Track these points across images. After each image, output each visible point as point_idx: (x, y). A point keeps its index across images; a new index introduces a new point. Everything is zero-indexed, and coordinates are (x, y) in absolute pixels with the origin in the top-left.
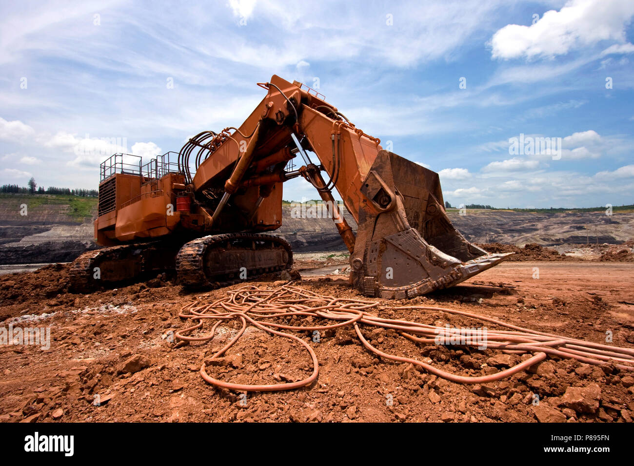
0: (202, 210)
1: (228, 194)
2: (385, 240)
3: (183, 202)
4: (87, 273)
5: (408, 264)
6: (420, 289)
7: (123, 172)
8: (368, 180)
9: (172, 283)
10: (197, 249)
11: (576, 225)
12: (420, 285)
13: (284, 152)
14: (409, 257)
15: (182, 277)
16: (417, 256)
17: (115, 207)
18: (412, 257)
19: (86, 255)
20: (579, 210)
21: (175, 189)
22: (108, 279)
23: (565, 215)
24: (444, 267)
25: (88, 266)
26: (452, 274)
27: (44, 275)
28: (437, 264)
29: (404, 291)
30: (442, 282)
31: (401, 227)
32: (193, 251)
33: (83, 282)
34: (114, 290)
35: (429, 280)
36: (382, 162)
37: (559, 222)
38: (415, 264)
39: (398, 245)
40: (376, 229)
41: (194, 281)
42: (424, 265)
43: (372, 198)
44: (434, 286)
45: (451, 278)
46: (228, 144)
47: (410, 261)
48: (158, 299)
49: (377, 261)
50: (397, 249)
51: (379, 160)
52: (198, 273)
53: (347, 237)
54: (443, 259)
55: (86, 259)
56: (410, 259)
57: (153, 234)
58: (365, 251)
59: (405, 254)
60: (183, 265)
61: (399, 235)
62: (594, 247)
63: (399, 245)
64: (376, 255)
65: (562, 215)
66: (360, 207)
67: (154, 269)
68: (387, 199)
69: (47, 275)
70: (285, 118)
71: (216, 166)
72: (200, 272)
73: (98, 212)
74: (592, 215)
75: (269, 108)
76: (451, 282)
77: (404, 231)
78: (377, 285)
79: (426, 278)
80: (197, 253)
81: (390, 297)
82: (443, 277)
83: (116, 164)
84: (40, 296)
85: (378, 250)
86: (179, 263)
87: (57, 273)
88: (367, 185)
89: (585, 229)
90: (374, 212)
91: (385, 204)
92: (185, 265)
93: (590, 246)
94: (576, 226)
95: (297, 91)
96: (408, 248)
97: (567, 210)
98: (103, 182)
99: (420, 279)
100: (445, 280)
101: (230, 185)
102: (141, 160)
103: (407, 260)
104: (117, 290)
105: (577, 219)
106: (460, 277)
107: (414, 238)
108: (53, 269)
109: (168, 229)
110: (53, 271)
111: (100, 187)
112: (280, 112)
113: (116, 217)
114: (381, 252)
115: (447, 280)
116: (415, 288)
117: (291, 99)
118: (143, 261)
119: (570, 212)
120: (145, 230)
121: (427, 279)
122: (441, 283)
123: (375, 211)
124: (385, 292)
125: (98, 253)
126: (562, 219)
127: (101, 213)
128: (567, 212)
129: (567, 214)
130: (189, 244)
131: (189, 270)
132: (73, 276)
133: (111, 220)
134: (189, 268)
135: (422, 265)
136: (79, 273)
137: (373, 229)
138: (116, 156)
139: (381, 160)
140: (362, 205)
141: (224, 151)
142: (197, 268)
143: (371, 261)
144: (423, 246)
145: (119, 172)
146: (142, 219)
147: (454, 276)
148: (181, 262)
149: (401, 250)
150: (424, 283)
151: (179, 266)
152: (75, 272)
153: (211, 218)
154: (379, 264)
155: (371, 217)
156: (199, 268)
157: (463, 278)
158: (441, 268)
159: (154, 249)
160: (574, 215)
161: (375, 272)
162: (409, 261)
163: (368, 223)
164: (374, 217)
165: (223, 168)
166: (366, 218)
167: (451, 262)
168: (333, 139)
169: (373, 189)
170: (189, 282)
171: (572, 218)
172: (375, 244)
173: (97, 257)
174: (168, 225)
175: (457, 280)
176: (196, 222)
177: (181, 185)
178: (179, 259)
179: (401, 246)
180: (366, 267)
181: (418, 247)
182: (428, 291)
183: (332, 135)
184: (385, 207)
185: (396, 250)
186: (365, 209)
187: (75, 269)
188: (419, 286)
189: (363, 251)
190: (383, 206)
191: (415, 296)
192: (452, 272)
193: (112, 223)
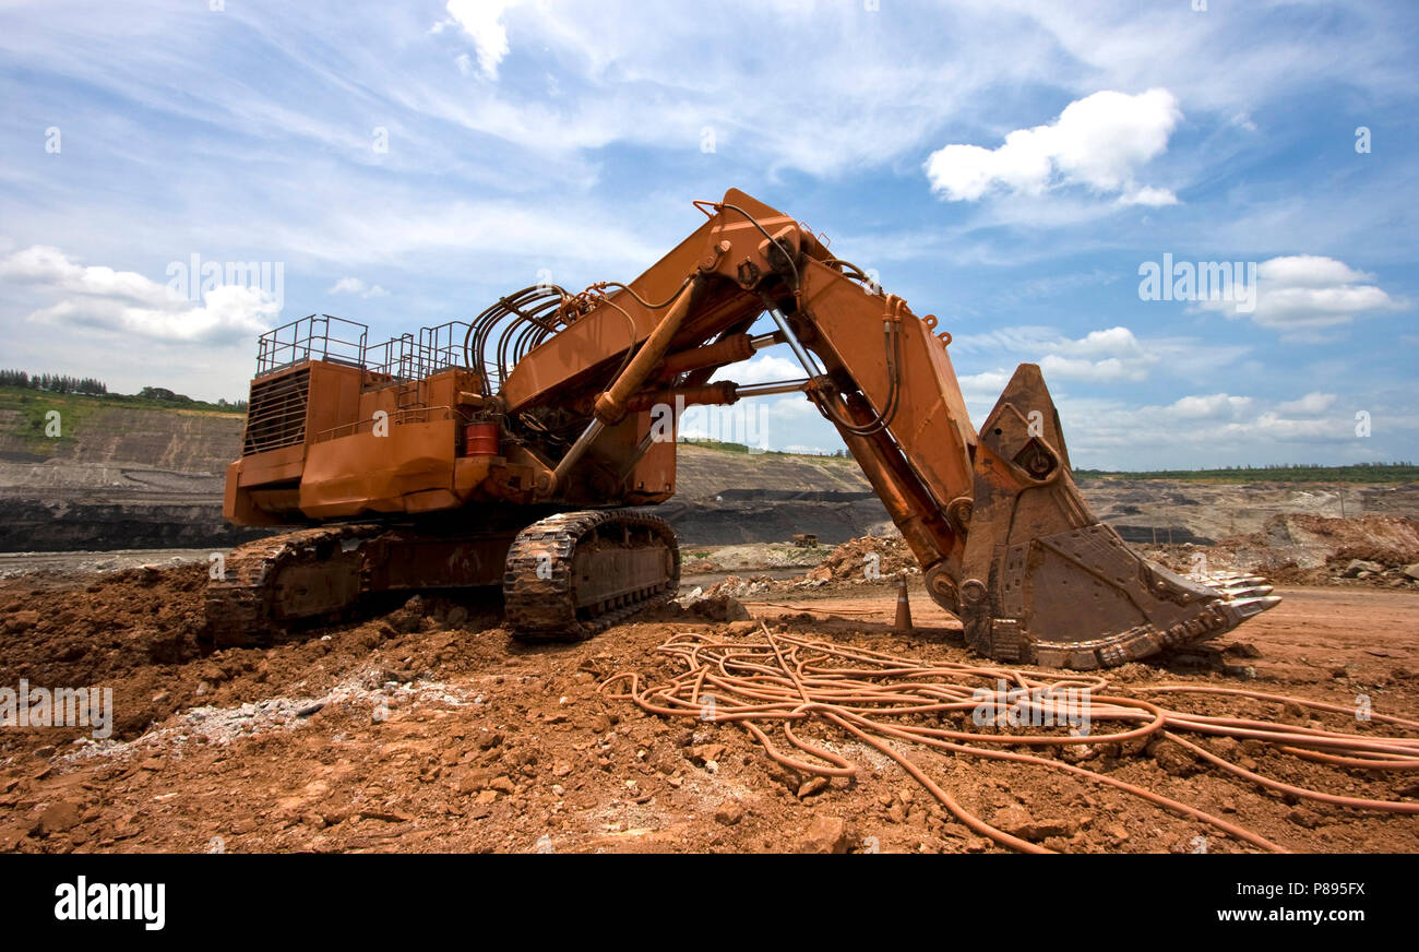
0: (526, 455)
1: (599, 424)
2: (1041, 543)
3: (483, 435)
4: (258, 597)
5: (1097, 595)
6: (1130, 647)
7: (326, 359)
8: (1000, 422)
9: (437, 620)
10: (556, 545)
11: (1123, 504)
12: (1129, 638)
13: (736, 343)
14: (1099, 581)
15: (518, 610)
16: (1119, 580)
17: (301, 438)
18: (1105, 581)
19: (248, 551)
20: (1128, 475)
21: (463, 404)
22: (296, 611)
23: (1102, 484)
24: (1183, 604)
25: (261, 578)
26: (1203, 617)
27: (113, 596)
28: (1167, 597)
29: (1091, 652)
30: (1181, 633)
31: (1077, 519)
32: (548, 550)
33: (244, 617)
34: (324, 638)
35: (1149, 629)
36: (1027, 387)
37: (1092, 497)
38: (1114, 595)
39: (1071, 556)
40: (1018, 521)
41: (547, 621)
42: (1134, 598)
43: (1011, 458)
44: (1161, 641)
45: (1201, 626)
46: (599, 318)
47: (1100, 588)
48: (476, 663)
49: (1023, 588)
50: (1069, 563)
51: (1020, 383)
52: (560, 601)
53: (916, 533)
54: (1180, 587)
55: (251, 559)
56: (1100, 585)
57: (413, 506)
58: (993, 564)
59: (1087, 574)
60: (523, 583)
61: (1077, 535)
62: (1169, 549)
63: (1077, 555)
64: (1019, 573)
65: (1096, 484)
66: (976, 474)
67: (392, 587)
68: (1045, 460)
69: (122, 595)
70: (760, 278)
71: (566, 360)
72: (565, 599)
73: (242, 446)
74: (1149, 485)
75: (721, 254)
76: (1200, 635)
77: (1085, 526)
78: (1025, 636)
79: (1142, 625)
80: (557, 555)
81: (1060, 664)
82: (1183, 624)
83: (311, 338)
84: (135, 653)
85: (1024, 565)
86: (512, 578)
87: (146, 591)
88: (999, 432)
89: (1139, 513)
90: (1013, 486)
91: (1042, 470)
92: (529, 583)
93: (1161, 547)
94: (1124, 507)
95: (792, 227)
96: (1096, 562)
97: (1104, 473)
98: (267, 378)
99: (1127, 627)
100: (1188, 630)
101: (611, 405)
102: (366, 334)
103: (1095, 587)
104: (330, 638)
105: (1125, 492)
106: (1221, 625)
107: (1111, 542)
108: (136, 583)
109: (456, 494)
110: (136, 586)
111: (254, 388)
112: (748, 263)
113: (305, 460)
114: (1031, 567)
115: (1193, 629)
116: (1116, 644)
117: (781, 241)
118: (367, 567)
119: (1111, 479)
120: (398, 494)
121: (1144, 628)
122: (1177, 637)
123: (1015, 484)
124: (1046, 652)
125: (283, 547)
126: (1097, 491)
127: (252, 448)
128: (1105, 477)
129: (1104, 482)
130: (530, 535)
131: (539, 595)
132: (217, 603)
133: (287, 467)
134: (540, 591)
135: (1129, 597)
136: (236, 595)
137: (1009, 520)
138: (313, 321)
139: (1025, 381)
140: (981, 469)
141: (589, 330)
142: (560, 591)
143: (1008, 587)
144: (1131, 560)
145: (317, 357)
146: (394, 469)
147: (1208, 622)
148: (519, 574)
149: (1078, 565)
150: (1137, 635)
151: (514, 585)
152: (222, 593)
153: (552, 474)
154: (1028, 592)
155: (1003, 495)
156: (565, 590)
157: (1227, 627)
158: (1176, 606)
159: (397, 539)
160: (1118, 484)
161: (1020, 610)
162: (1100, 590)
163: (997, 508)
164: (1012, 495)
165: (586, 366)
166: (993, 497)
167: (1199, 594)
168: (887, 330)
169: (1013, 440)
170: (534, 623)
171: (1115, 491)
172: (1018, 550)
173: (280, 556)
174: (458, 486)
175: (1213, 630)
176: (516, 481)
177: (475, 395)
178: (512, 569)
179: (1080, 556)
180: (996, 599)
181: (1121, 561)
182: (1151, 653)
183: (885, 321)
184: (1042, 477)
185: (1067, 566)
186: (988, 479)
187: (223, 586)
188: (1125, 640)
189: (986, 565)
190: (1034, 474)
191: (1120, 662)
192: (1202, 614)
193: (290, 473)
